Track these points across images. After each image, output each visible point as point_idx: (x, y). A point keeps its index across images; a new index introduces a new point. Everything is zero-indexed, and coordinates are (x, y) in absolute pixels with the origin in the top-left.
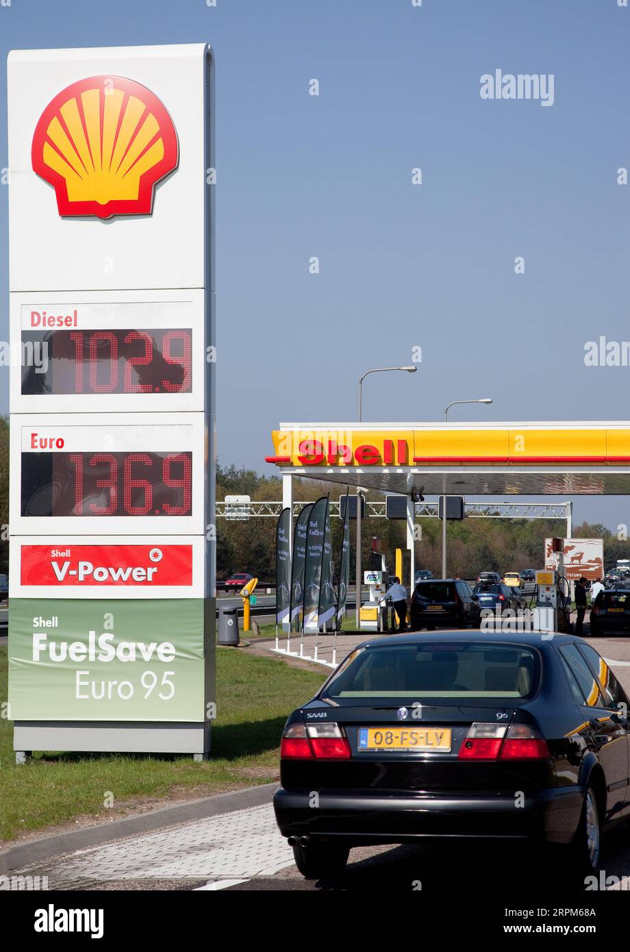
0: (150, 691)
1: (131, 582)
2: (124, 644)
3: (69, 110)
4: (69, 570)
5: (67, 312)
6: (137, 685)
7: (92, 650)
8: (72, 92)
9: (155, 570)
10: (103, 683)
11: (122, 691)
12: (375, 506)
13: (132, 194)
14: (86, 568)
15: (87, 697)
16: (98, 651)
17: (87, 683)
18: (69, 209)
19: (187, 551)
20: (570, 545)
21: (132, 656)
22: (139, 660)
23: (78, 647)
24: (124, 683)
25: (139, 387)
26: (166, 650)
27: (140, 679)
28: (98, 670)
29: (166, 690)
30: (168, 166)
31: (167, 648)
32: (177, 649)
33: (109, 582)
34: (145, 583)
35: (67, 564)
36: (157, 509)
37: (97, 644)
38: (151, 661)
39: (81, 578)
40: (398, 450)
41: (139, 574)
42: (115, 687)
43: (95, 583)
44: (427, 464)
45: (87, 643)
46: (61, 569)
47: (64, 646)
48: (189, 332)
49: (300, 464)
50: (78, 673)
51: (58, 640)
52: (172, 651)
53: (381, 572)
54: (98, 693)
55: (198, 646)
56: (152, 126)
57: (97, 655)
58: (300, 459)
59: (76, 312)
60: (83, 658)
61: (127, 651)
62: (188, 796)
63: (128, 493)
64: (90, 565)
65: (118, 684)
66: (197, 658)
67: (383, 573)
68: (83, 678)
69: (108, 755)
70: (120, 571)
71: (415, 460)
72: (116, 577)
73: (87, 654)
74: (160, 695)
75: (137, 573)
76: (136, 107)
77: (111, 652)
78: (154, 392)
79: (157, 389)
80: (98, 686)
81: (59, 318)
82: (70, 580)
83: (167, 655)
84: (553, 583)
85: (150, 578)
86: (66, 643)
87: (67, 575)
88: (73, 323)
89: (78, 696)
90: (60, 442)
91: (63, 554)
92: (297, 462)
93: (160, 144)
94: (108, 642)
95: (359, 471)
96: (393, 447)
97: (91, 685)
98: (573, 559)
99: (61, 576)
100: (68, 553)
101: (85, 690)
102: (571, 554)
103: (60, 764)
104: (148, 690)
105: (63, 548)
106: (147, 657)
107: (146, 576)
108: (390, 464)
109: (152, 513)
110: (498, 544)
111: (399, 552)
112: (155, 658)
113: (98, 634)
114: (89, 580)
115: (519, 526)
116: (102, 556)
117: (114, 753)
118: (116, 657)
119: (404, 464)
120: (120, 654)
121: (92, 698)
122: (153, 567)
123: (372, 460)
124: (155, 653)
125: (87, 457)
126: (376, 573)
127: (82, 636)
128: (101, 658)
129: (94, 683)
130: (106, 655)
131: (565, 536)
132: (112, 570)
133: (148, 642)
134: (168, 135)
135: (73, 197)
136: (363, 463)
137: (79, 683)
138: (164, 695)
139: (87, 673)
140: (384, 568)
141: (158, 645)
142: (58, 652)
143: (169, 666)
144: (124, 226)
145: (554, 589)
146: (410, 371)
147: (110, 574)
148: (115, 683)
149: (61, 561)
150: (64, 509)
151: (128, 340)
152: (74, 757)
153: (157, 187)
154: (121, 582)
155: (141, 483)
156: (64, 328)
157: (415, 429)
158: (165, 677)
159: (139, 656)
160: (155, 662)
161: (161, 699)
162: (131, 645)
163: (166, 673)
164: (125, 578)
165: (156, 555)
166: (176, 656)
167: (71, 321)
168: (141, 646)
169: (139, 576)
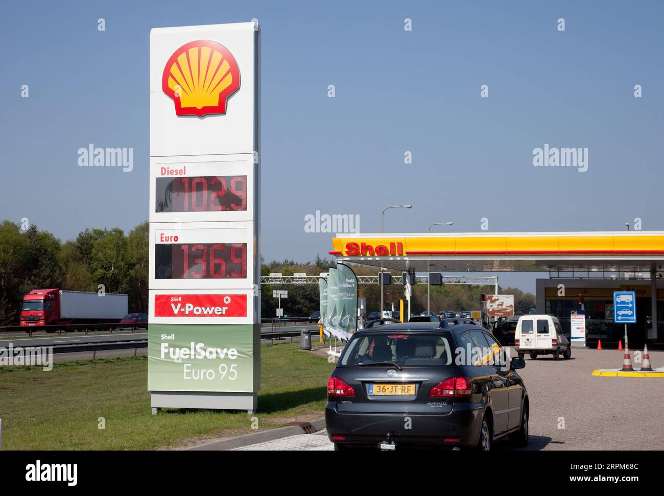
0: (223, 376)
1: (214, 315)
2: (210, 349)
3: (182, 59)
4: (180, 309)
5: (180, 167)
6: (217, 372)
7: (193, 352)
8: (184, 49)
9: (227, 308)
10: (198, 371)
11: (208, 375)
12: (396, 278)
13: (215, 103)
14: (189, 307)
15: (190, 378)
16: (195, 353)
17: (190, 371)
18: (181, 111)
19: (244, 298)
20: (497, 298)
21: (214, 356)
22: (218, 358)
23: (185, 351)
24: (210, 370)
25: (220, 208)
26: (232, 353)
27: (218, 369)
28: (196, 364)
29: (232, 374)
30: (234, 88)
31: (233, 351)
32: (238, 352)
33: (202, 315)
34: (221, 315)
35: (179, 305)
36: (228, 275)
37: (195, 349)
38: (224, 358)
39: (187, 313)
40: (398, 247)
41: (218, 310)
42: (205, 373)
43: (195, 315)
44: (413, 255)
45: (190, 348)
46: (176, 308)
47: (177, 349)
48: (245, 177)
49: (346, 255)
50: (185, 365)
51: (175, 347)
52: (236, 353)
53: (391, 312)
54: (196, 376)
55: (249, 350)
56: (226, 66)
57: (195, 355)
58: (347, 252)
59: (185, 167)
60: (188, 356)
61: (212, 353)
62: (230, 435)
63: (212, 265)
64: (191, 305)
65: (207, 371)
66: (248, 357)
67: (393, 312)
68: (188, 368)
69: (201, 410)
70: (208, 309)
71: (407, 253)
72: (205, 312)
73: (190, 355)
74: (229, 378)
75: (217, 310)
76: (217, 57)
77: (203, 353)
78: (226, 210)
79: (228, 209)
80: (196, 372)
81: (176, 171)
82: (181, 314)
83: (233, 355)
84: (481, 317)
85: (224, 313)
86: (178, 349)
87: (179, 311)
88: (183, 173)
89: (185, 378)
90: (176, 239)
91: (177, 300)
92: (345, 254)
93: (230, 76)
94: (201, 348)
95: (377, 259)
96: (395, 246)
97: (192, 372)
98: (498, 305)
99: (176, 312)
100: (180, 299)
101: (189, 374)
102: (497, 303)
103: (176, 414)
104: (222, 374)
105: (177, 296)
106: (222, 356)
107: (222, 311)
108: (393, 255)
109: (225, 277)
110: (464, 298)
111: (402, 302)
112: (226, 357)
113: (196, 344)
114: (191, 314)
115: (475, 289)
116: (199, 300)
117: (205, 409)
118: (205, 357)
119: (401, 255)
120: (208, 354)
121: (192, 378)
122: (225, 306)
123: (384, 253)
124: (226, 354)
125: (190, 246)
126: (388, 312)
127: (187, 345)
128: (197, 357)
129: (193, 371)
130: (200, 355)
131: (494, 294)
132: (203, 308)
133: (222, 348)
134: (235, 71)
135: (183, 105)
136: (380, 254)
137: (185, 370)
138: (231, 377)
139: (190, 365)
140: (393, 310)
141: (228, 350)
142: (174, 353)
143: (234, 361)
144: (211, 121)
145: (481, 321)
146: (409, 207)
147: (202, 310)
148: (205, 370)
149: (176, 304)
150: (179, 275)
151: (212, 182)
152: (183, 411)
153: (229, 99)
154: (208, 315)
155: (218, 260)
156: (179, 176)
157: (407, 237)
158: (232, 367)
159: (218, 356)
160: (226, 360)
161: (229, 380)
162: (214, 350)
163: (233, 365)
164: (210, 313)
165: (227, 300)
166: (238, 356)
167: (182, 172)
168: (219, 350)
169: (218, 312)
